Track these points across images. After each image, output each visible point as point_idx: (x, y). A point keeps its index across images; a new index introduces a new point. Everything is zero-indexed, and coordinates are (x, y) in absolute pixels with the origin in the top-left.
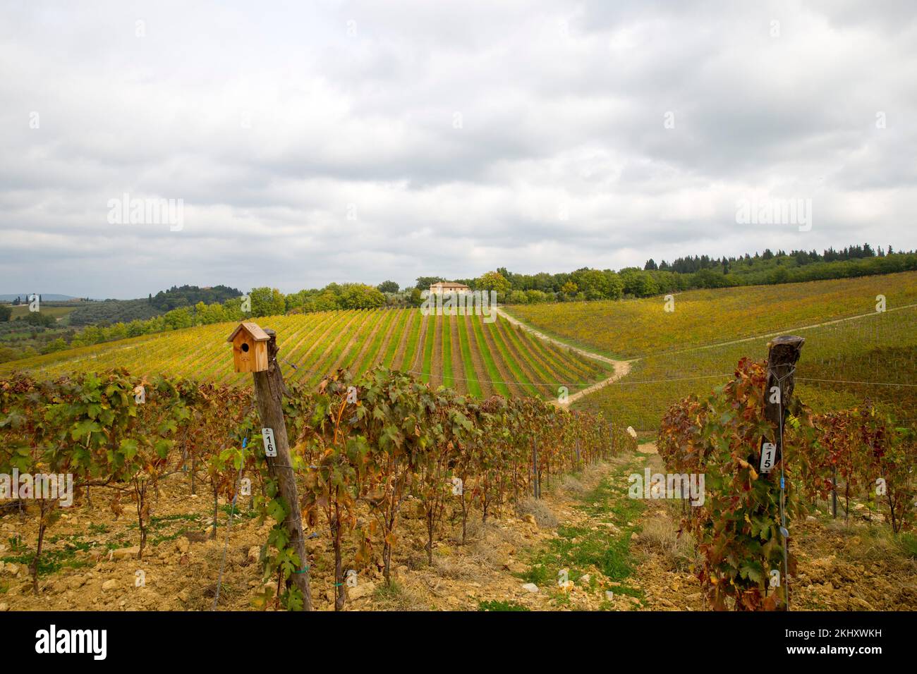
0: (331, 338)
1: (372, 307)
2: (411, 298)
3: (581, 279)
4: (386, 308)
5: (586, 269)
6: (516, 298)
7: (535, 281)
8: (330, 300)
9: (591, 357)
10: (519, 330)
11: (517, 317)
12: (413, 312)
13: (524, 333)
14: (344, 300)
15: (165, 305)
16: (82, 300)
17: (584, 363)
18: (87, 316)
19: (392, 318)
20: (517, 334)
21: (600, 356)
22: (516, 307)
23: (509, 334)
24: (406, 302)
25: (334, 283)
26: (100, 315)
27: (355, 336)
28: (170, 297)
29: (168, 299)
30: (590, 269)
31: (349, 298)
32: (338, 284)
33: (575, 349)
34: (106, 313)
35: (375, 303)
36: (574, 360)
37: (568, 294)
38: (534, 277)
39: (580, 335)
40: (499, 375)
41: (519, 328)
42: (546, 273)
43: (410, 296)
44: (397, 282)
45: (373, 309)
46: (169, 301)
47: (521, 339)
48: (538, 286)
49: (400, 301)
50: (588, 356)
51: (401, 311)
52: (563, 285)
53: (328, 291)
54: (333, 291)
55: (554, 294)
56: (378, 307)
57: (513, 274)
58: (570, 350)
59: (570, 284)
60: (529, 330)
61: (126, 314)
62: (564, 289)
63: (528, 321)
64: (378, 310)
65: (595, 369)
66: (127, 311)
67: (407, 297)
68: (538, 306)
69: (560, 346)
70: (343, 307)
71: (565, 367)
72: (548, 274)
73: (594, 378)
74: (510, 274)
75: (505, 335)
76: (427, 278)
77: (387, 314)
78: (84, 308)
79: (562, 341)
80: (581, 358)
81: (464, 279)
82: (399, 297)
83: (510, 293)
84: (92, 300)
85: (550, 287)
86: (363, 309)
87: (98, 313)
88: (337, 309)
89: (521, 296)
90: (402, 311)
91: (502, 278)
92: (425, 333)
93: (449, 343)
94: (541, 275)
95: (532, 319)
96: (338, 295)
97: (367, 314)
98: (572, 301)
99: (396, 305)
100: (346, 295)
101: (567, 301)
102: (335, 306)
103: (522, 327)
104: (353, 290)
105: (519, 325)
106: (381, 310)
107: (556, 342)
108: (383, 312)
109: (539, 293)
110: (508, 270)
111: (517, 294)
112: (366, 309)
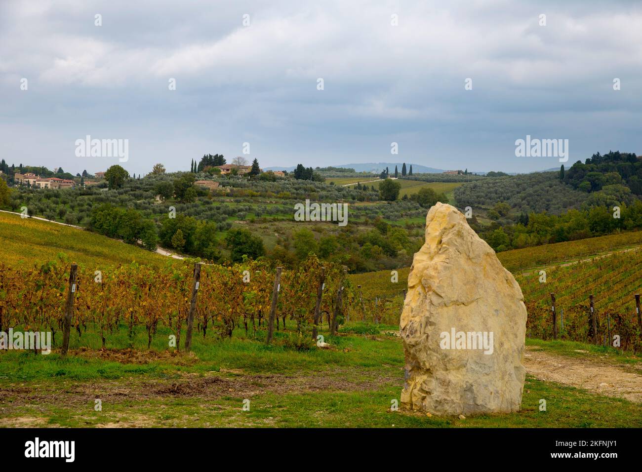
15: (586, 183)
16: (459, 172)
18: (478, 197)
26: (493, 195)
28: (592, 170)
29: (589, 173)
34: (502, 193)
46: (590, 176)
61: (530, 195)
66: (530, 190)
78: (472, 184)
84: (471, 173)
87: (490, 192)
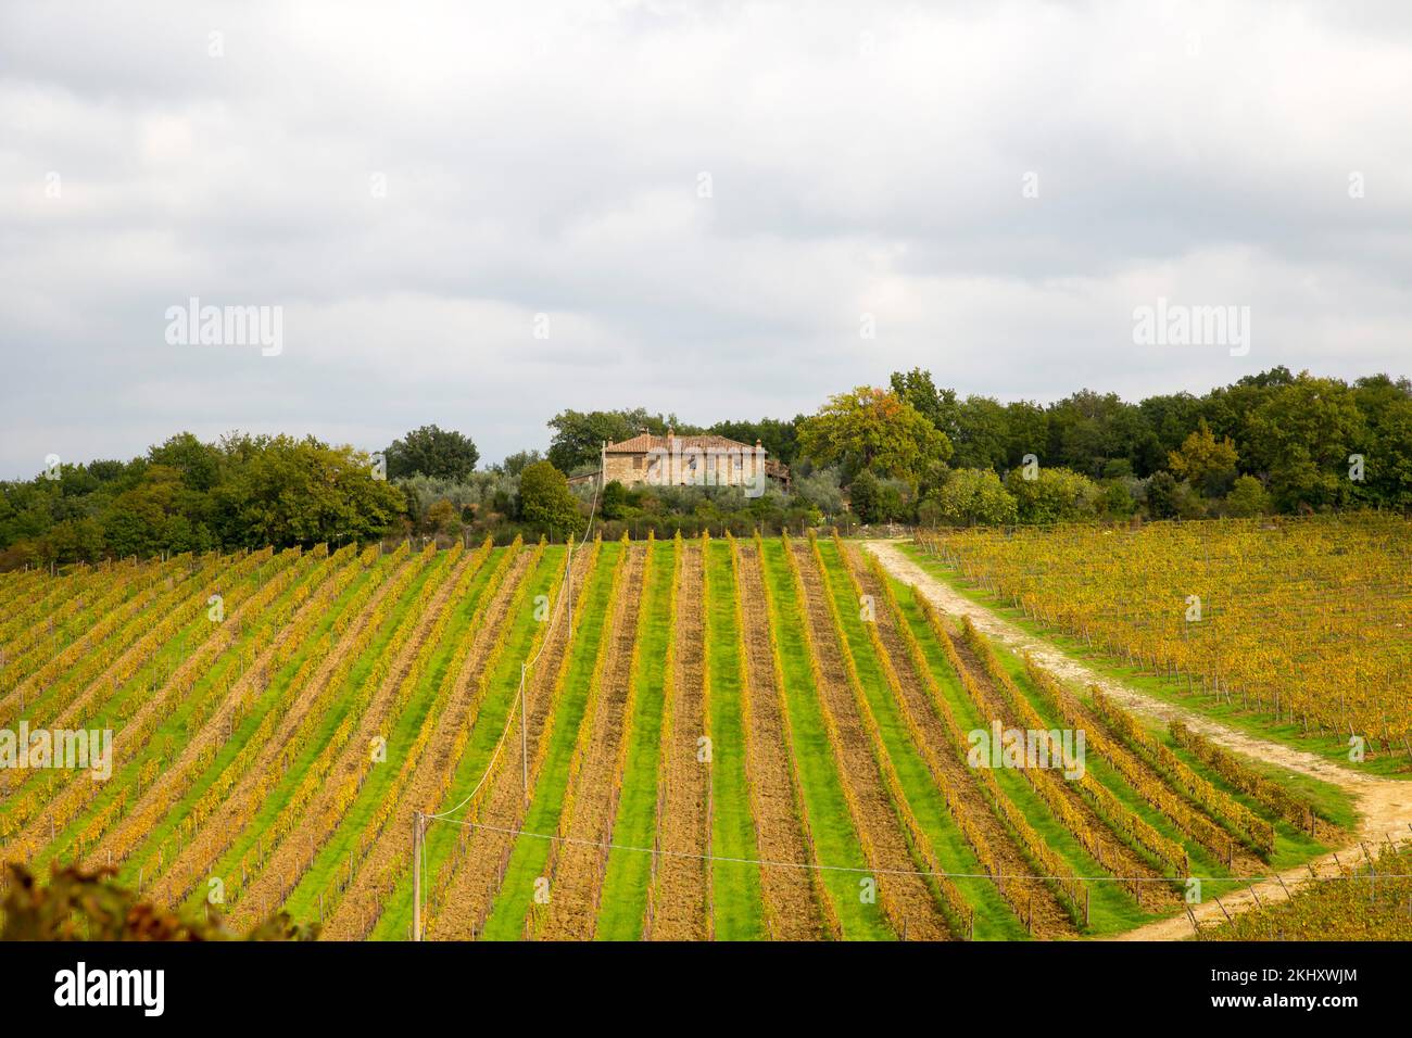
0: (150, 675)
1: (347, 541)
2: (519, 499)
3: (1255, 420)
4: (406, 543)
5: (1281, 375)
6: (967, 502)
7: (1053, 426)
8: (167, 510)
9: (1267, 759)
10: (966, 640)
11: (961, 584)
12: (522, 559)
13: (984, 651)
14: (228, 510)
17: (1224, 786)
19: (428, 586)
20: (953, 654)
21: (1307, 757)
22: (963, 539)
23: (921, 656)
24: (494, 516)
25: (189, 438)
27: (260, 663)
30: (1295, 374)
31: (250, 502)
32: (203, 439)
33: (1195, 725)
35: (361, 521)
36: (1185, 772)
37: (1194, 485)
38: (1053, 410)
39: (1232, 659)
40: (850, 836)
41: (968, 629)
42: (1102, 392)
43: (515, 491)
44: (466, 433)
45: (353, 546)
47: (969, 678)
48: (1070, 451)
49: (468, 515)
50: (1252, 753)
51: (470, 553)
52: (1178, 447)
53: (159, 471)
54: (180, 471)
55: (1133, 485)
56: (374, 538)
57: (961, 397)
58: (1176, 728)
59: (1203, 443)
60: (1008, 640)
62: (1177, 461)
63: (1007, 602)
64: (371, 551)
65: (1274, 814)
67: (502, 496)
68: (1061, 538)
69: (1134, 714)
70: (225, 541)
71: (1141, 803)
72: (1112, 401)
73: (1262, 854)
74: (949, 397)
75: (905, 661)
76: (597, 417)
77: (407, 571)
79: (1147, 689)
80: (1217, 766)
81: (756, 421)
82: (472, 497)
83: (942, 481)
85: (1122, 454)
86: (308, 546)
88: (197, 549)
89: (986, 493)
90: (476, 557)
91: (911, 415)
92: (560, 651)
93: (657, 692)
94: (1084, 405)
95: (1025, 589)
96: (203, 487)
97: (323, 568)
98: (1213, 515)
99: (453, 532)
100: (234, 488)
101: (1191, 514)
102: (185, 534)
103: (978, 625)
104: (269, 468)
105: (964, 619)
106: (388, 551)
107: (1118, 693)
108: (389, 560)
109: (1067, 480)
110: (940, 384)
111: (973, 484)
112: (322, 548)
